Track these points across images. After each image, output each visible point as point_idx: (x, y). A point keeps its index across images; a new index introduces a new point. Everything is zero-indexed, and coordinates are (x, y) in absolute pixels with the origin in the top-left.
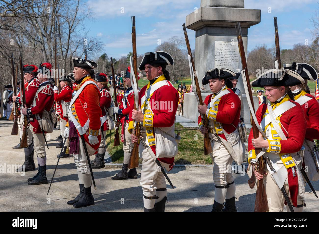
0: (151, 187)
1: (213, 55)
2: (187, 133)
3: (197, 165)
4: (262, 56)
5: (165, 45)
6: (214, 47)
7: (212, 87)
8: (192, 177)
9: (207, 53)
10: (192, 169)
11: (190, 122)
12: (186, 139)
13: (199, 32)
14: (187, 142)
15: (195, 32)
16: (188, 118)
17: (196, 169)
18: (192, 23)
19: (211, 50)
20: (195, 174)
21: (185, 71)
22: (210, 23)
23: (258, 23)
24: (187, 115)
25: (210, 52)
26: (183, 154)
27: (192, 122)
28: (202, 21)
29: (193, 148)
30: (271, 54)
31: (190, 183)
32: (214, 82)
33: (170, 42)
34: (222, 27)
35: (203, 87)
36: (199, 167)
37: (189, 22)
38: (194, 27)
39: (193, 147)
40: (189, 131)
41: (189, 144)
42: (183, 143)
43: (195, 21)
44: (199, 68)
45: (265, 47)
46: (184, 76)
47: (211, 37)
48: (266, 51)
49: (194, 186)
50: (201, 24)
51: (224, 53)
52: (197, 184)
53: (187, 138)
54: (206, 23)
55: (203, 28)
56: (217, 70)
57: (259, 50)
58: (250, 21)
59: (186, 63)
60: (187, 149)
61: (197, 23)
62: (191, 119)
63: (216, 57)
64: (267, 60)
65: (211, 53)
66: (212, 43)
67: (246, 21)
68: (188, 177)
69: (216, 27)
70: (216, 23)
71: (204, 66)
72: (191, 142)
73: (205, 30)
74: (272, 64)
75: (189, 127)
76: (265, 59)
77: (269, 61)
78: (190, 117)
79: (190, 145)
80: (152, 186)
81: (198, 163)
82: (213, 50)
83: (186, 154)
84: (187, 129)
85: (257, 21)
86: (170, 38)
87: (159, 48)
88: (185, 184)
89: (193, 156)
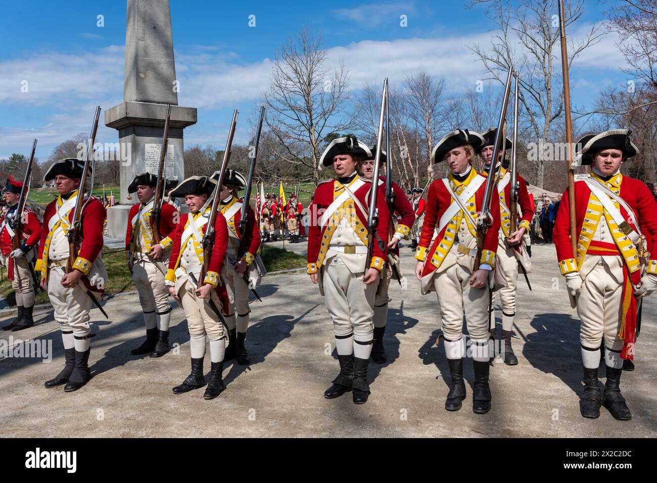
0: (86, 324)
1: (144, 159)
2: (115, 256)
3: (132, 292)
4: (196, 158)
5: (69, 144)
6: (144, 149)
7: (140, 194)
8: (127, 307)
9: (136, 157)
10: (126, 297)
11: (118, 242)
12: (115, 263)
13: (123, 131)
14: (116, 267)
15: (118, 131)
16: (115, 237)
17: (131, 297)
18: (114, 120)
19: (140, 153)
20: (131, 303)
21: (100, 179)
22: (137, 121)
23: (194, 123)
24: (113, 234)
25: (139, 156)
26: (113, 282)
27: (120, 242)
28: (127, 118)
29: (124, 273)
30: (206, 156)
31: (125, 314)
32: (143, 189)
33: (76, 141)
34: (153, 127)
35: (130, 196)
36: (134, 293)
37: (110, 120)
38: (116, 126)
39: (124, 271)
40: (117, 254)
41: (119, 269)
42: (111, 269)
43: (118, 118)
44: (126, 175)
45: (199, 148)
46: (98, 184)
47: (139, 138)
48: (200, 152)
49: (132, 317)
50: (127, 122)
51: (156, 158)
52: (135, 314)
53: (116, 261)
54: (132, 121)
55: (129, 127)
56: (148, 174)
57: (192, 151)
58: (186, 120)
59: (100, 168)
60: (117, 274)
61: (120, 120)
62: (119, 238)
63: (147, 162)
64: (201, 162)
65: (141, 157)
66: (142, 145)
67: (181, 120)
68: (122, 308)
69: (145, 126)
70: (145, 122)
71: (132, 173)
72: (122, 266)
73: (131, 129)
74: (207, 167)
75: (117, 248)
76: (200, 162)
77: (204, 164)
78: (117, 236)
79: (121, 270)
80: (87, 322)
81: (133, 289)
82: (143, 154)
83: (116, 281)
84: (116, 250)
85: (192, 120)
86: (76, 135)
87: (60, 149)
88: (119, 316)
89: (125, 282)
